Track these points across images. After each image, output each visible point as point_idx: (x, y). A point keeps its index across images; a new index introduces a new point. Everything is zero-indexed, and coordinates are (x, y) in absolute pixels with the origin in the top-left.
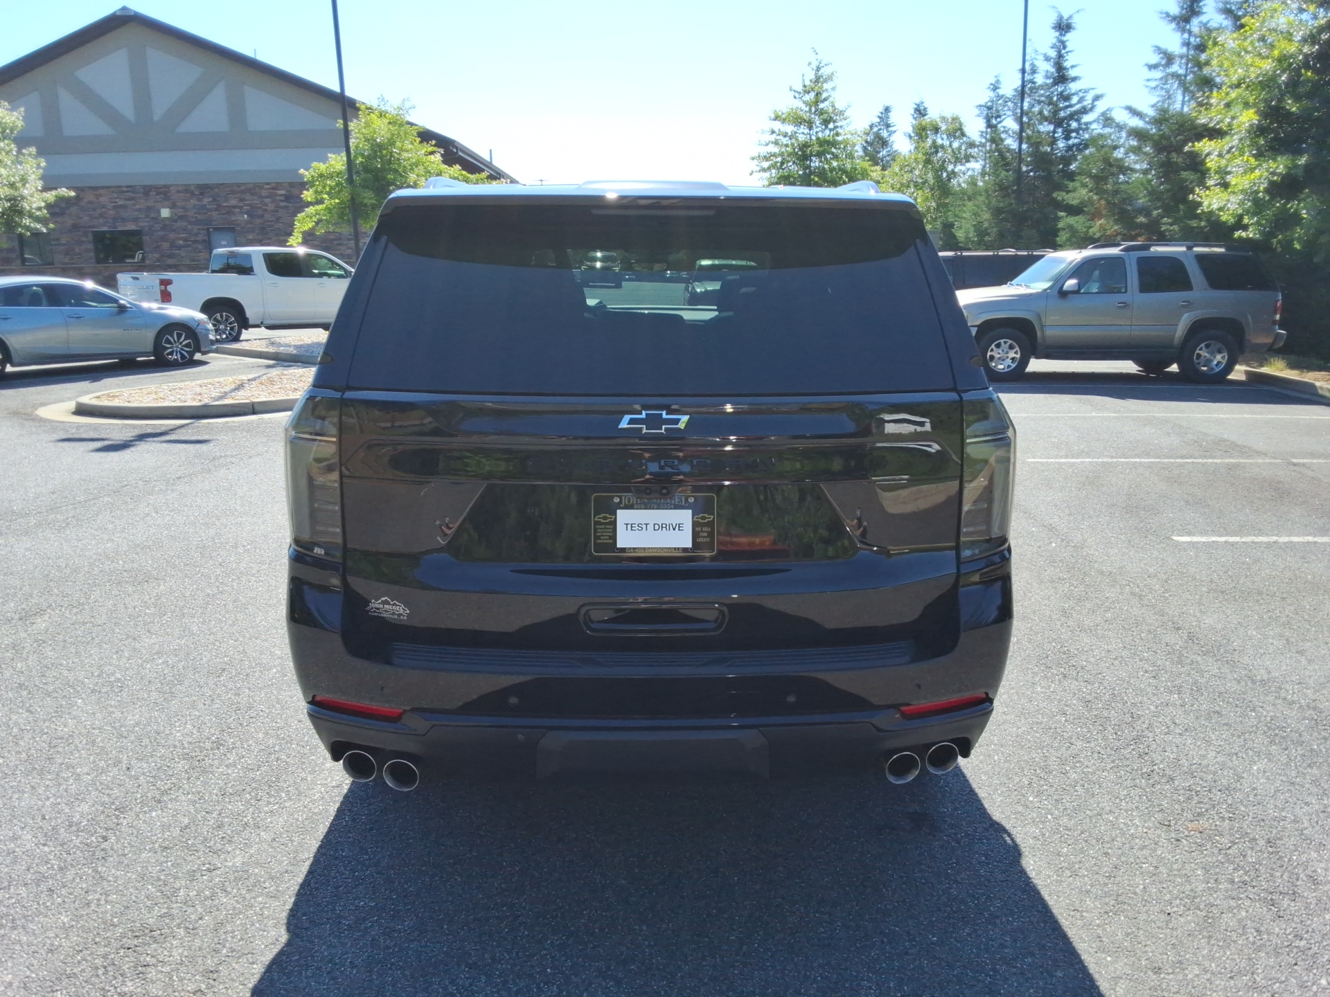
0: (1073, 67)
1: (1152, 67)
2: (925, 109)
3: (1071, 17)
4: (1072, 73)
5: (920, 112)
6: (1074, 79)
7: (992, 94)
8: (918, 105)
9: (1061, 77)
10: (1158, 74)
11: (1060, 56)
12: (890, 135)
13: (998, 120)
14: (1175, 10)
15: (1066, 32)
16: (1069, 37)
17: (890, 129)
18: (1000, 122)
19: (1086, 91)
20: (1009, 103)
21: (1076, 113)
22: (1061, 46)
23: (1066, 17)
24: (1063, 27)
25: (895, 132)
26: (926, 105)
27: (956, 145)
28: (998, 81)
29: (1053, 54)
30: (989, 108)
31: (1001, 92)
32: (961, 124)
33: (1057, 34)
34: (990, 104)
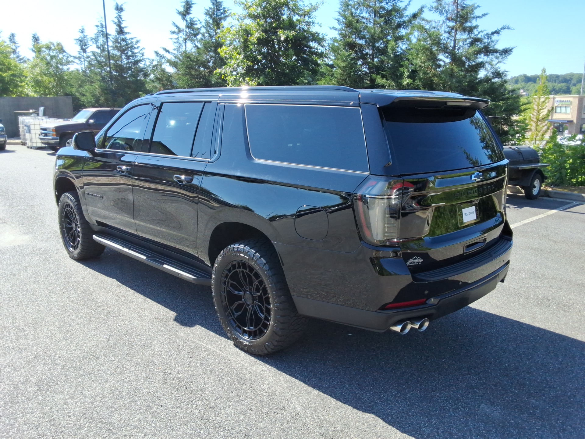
0: (125, 27)
1: (173, 33)
2: (38, 37)
3: (122, 5)
4: (125, 30)
5: (36, 39)
6: (126, 33)
7: (81, 35)
8: (34, 35)
9: (121, 31)
10: (175, 36)
11: (119, 21)
12: (16, 48)
13: (86, 47)
14: (182, 9)
15: (121, 12)
16: (123, 14)
17: (16, 45)
18: (87, 48)
19: (132, 39)
20: (93, 40)
21: (130, 47)
22: (119, 18)
23: (120, 4)
24: (119, 9)
25: (19, 46)
26: (38, 35)
27: (61, 56)
28: (83, 29)
29: (116, 21)
30: (81, 41)
31: (85, 34)
32: (62, 46)
33: (117, 12)
34: (80, 39)
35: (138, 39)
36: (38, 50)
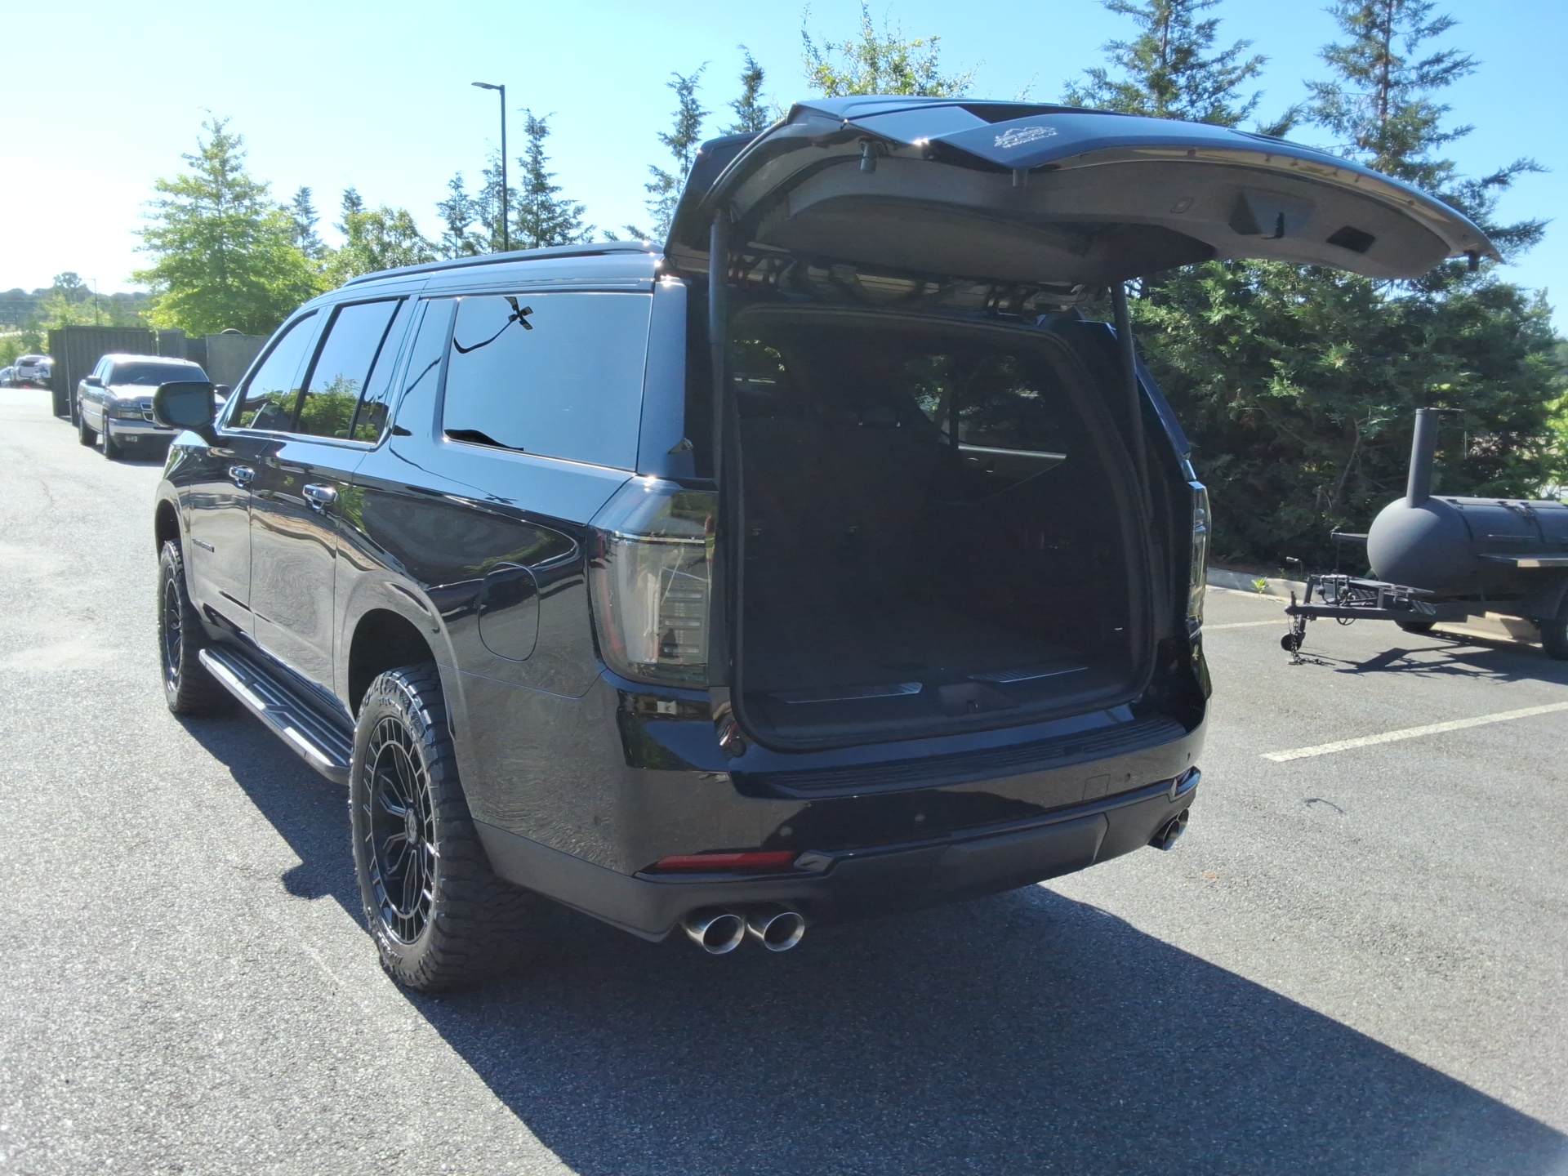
0: (550, 175)
1: (651, 188)
2: (358, 198)
3: (543, 120)
4: (550, 182)
5: (353, 201)
6: (553, 189)
7: (454, 193)
8: (349, 193)
9: (539, 185)
10: (657, 196)
11: (536, 161)
12: (311, 223)
13: (463, 222)
14: (672, 132)
15: (542, 136)
16: (543, 141)
17: (310, 215)
18: (465, 226)
19: (567, 203)
20: (477, 207)
21: (560, 225)
22: (537, 152)
23: (538, 119)
24: (537, 130)
25: (317, 220)
26: (359, 192)
27: (406, 244)
28: (459, 179)
29: (528, 159)
30: (452, 208)
31: (464, 191)
32: (411, 221)
33: (531, 137)
34: (451, 203)
35: (579, 204)
36: (356, 229)
